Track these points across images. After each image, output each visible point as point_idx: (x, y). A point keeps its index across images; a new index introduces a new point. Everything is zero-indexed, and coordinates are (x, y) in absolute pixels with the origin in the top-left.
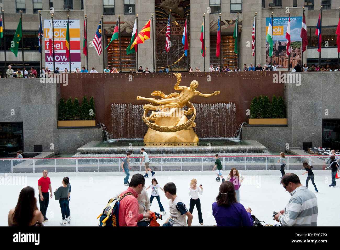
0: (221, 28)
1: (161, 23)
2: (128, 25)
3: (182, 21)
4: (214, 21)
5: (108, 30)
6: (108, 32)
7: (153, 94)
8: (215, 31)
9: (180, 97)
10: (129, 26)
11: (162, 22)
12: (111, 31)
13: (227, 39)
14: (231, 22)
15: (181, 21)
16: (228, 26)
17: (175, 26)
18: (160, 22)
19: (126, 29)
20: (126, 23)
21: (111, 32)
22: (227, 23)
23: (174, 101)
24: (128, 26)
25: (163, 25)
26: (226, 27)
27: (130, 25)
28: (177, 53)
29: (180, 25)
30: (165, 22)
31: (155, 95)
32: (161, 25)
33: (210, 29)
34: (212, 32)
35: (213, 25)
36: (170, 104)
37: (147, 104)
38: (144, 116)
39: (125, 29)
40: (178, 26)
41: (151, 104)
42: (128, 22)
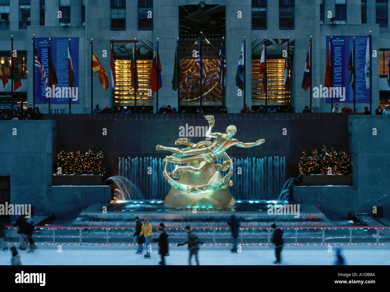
0: (267, 49)
1: (187, 42)
2: (143, 44)
3: (215, 39)
4: (258, 40)
5: (117, 50)
6: (117, 54)
7: (178, 142)
8: (259, 52)
9: (212, 146)
10: (145, 46)
11: (188, 39)
12: (120, 52)
13: (274, 63)
14: (280, 42)
15: (213, 39)
16: (276, 46)
17: (205, 46)
18: (185, 39)
19: (141, 49)
20: (140, 41)
21: (120, 54)
22: (275, 42)
23: (205, 152)
24: (143, 46)
25: (189, 44)
26: (274, 48)
27: (145, 44)
28: (208, 81)
29: (212, 44)
30: (192, 39)
31: (180, 144)
32: (186, 44)
33: (252, 50)
34: (255, 54)
35: (256, 45)
36: (199, 156)
37: (169, 155)
38: (165, 171)
39: (139, 49)
40: (209, 45)
41: (174, 156)
42: (143, 40)
